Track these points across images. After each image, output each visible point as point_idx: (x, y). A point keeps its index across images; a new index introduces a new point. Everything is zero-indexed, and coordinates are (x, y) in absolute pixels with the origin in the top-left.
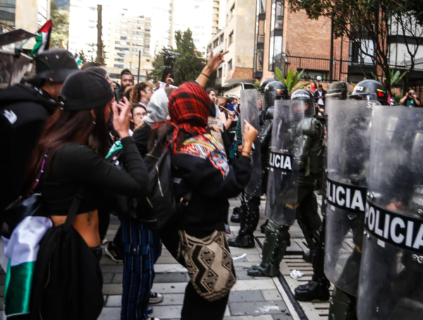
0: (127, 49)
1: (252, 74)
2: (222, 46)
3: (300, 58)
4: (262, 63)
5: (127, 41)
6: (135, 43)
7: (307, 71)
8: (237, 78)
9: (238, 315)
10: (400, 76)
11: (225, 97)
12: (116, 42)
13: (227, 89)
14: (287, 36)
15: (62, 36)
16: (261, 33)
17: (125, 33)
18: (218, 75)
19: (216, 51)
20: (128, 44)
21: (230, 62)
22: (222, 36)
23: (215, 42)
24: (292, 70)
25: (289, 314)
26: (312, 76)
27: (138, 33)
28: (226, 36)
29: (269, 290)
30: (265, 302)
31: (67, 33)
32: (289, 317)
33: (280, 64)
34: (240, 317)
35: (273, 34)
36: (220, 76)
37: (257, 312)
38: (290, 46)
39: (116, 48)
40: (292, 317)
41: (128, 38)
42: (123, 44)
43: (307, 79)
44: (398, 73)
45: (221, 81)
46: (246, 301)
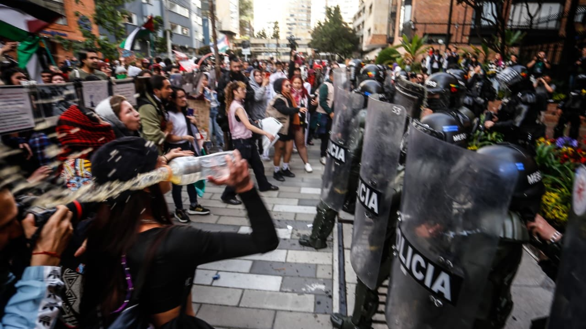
0: (295, 24)
1: (386, 39)
2: (364, 17)
3: (425, 24)
4: (394, 31)
5: (295, 17)
6: (300, 19)
7: (431, 35)
8: (373, 44)
9: (286, 292)
10: (520, 36)
12: (288, 19)
13: (367, 52)
14: (416, 5)
15: (250, 18)
16: (394, 3)
17: (293, 12)
18: (360, 41)
19: (359, 21)
20: (295, 20)
21: (369, 30)
22: (364, 8)
23: (359, 14)
24: (419, 35)
25: (331, 297)
26: (434, 39)
27: (302, 11)
28: (367, 9)
29: (325, 265)
30: (315, 279)
31: (252, 16)
32: (331, 299)
33: (409, 30)
34: (287, 294)
35: (403, 3)
36: (362, 42)
37: (304, 290)
38: (418, 13)
39: (287, 24)
40: (332, 300)
41: (296, 15)
42: (292, 20)
43: (430, 42)
44: (519, 33)
45: (362, 47)
46: (299, 276)
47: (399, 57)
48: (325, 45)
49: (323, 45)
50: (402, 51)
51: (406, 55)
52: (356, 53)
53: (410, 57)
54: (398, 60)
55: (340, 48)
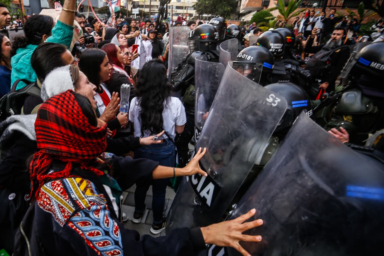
1: (261, 3)
8: (249, 7)
11: (242, 20)
13: (244, 15)
18: (239, 5)
36: (240, 6)
45: (240, 9)
47: (272, 19)
48: (207, 7)
49: (206, 7)
50: (276, 13)
51: (279, 17)
52: (234, 15)
53: (283, 20)
54: (271, 22)
55: (220, 10)
